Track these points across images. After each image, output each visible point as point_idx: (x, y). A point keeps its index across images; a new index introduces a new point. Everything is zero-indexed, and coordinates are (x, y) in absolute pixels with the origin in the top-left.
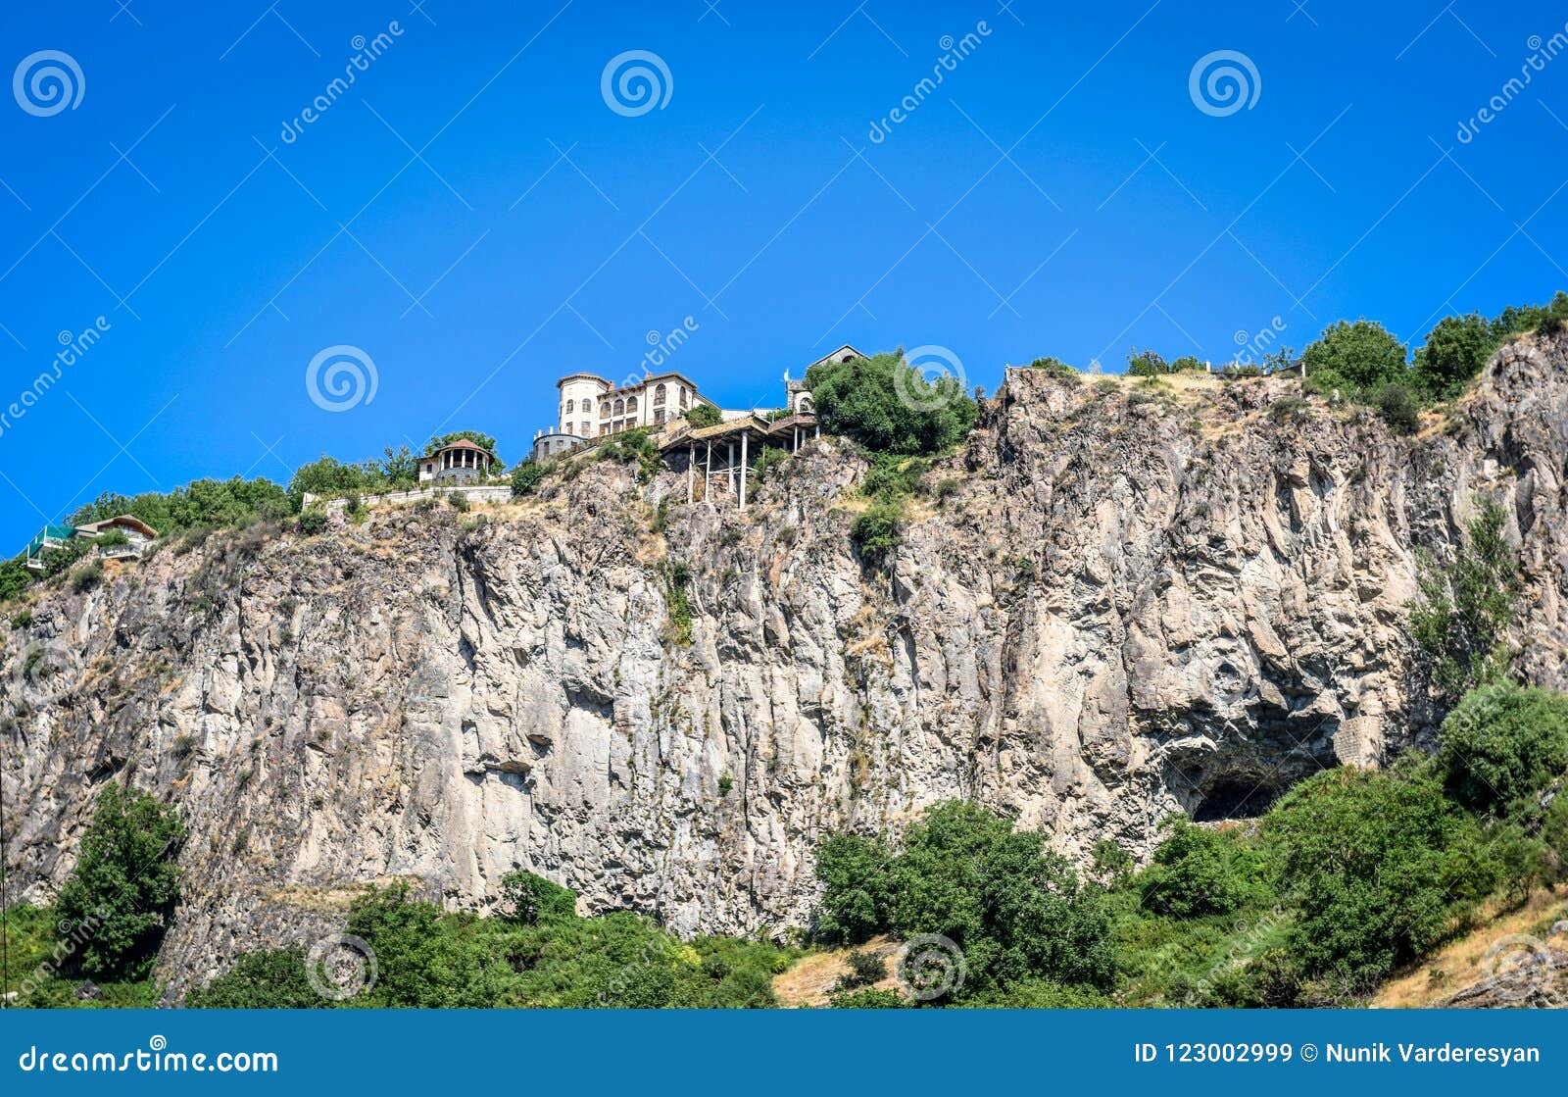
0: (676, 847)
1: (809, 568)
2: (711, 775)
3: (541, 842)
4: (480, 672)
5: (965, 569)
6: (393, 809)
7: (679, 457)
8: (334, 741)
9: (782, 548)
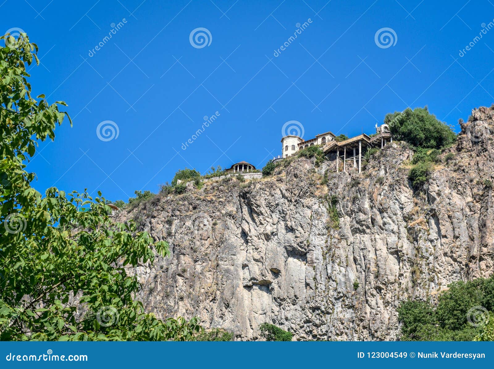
0: (335, 313)
1: (390, 193)
2: (350, 282)
3: (277, 313)
4: (250, 244)
5: (460, 188)
6: (214, 300)
7: (332, 154)
8: (188, 273)
9: (378, 185)
